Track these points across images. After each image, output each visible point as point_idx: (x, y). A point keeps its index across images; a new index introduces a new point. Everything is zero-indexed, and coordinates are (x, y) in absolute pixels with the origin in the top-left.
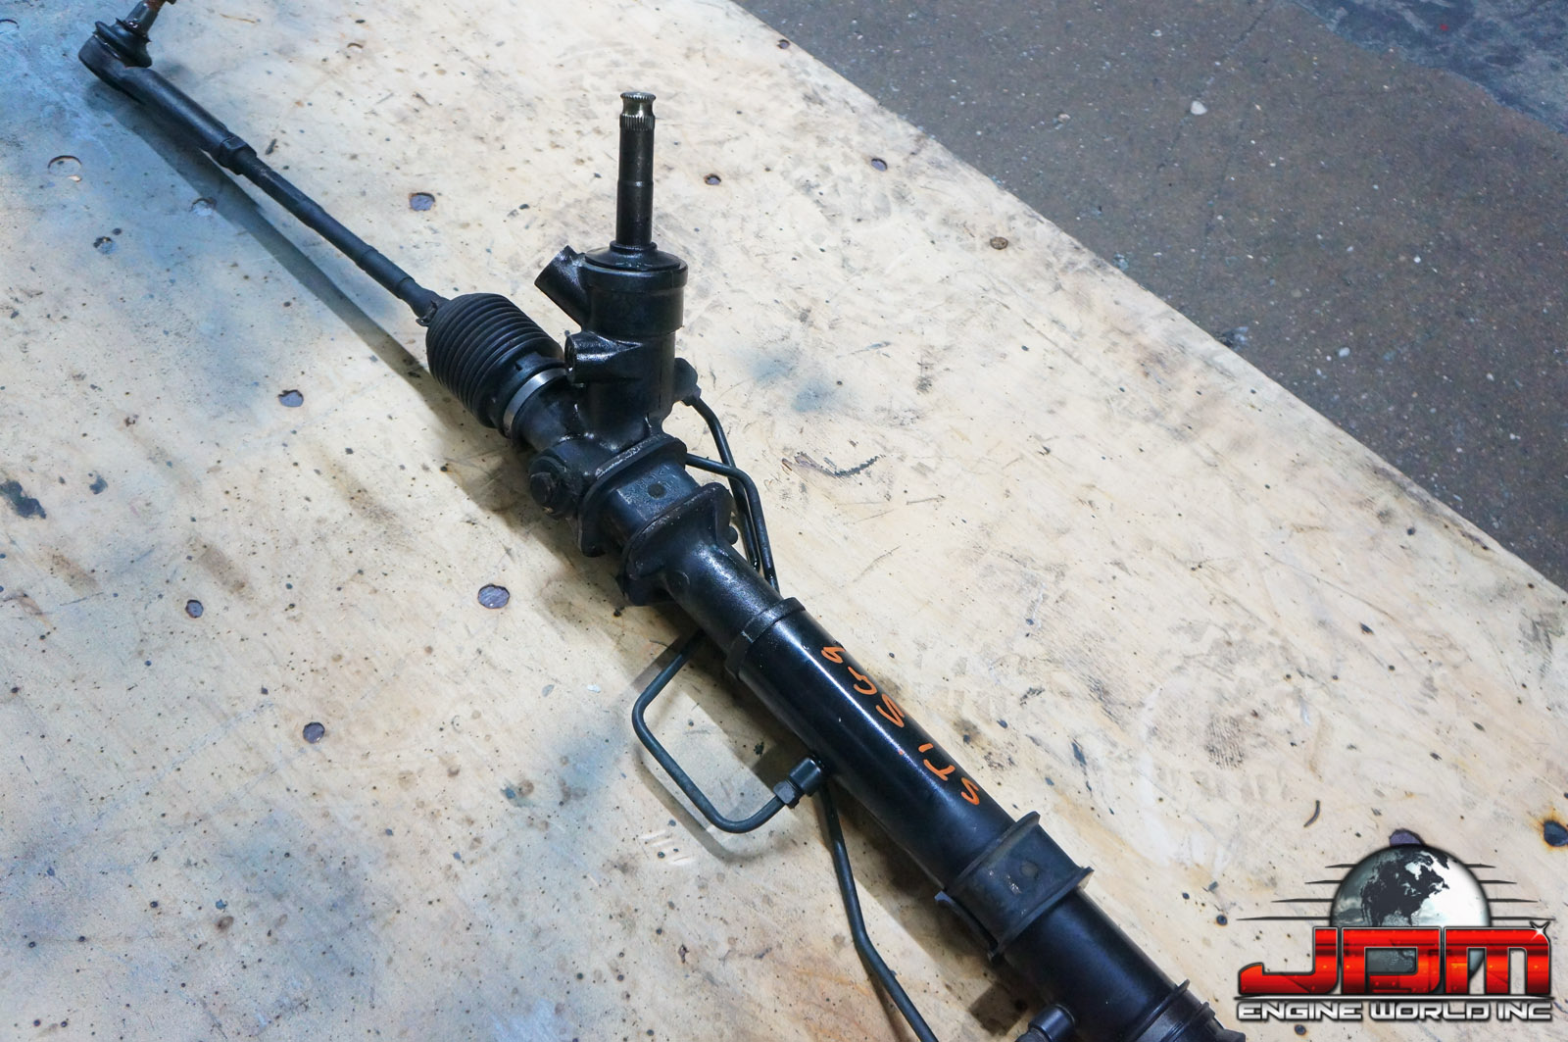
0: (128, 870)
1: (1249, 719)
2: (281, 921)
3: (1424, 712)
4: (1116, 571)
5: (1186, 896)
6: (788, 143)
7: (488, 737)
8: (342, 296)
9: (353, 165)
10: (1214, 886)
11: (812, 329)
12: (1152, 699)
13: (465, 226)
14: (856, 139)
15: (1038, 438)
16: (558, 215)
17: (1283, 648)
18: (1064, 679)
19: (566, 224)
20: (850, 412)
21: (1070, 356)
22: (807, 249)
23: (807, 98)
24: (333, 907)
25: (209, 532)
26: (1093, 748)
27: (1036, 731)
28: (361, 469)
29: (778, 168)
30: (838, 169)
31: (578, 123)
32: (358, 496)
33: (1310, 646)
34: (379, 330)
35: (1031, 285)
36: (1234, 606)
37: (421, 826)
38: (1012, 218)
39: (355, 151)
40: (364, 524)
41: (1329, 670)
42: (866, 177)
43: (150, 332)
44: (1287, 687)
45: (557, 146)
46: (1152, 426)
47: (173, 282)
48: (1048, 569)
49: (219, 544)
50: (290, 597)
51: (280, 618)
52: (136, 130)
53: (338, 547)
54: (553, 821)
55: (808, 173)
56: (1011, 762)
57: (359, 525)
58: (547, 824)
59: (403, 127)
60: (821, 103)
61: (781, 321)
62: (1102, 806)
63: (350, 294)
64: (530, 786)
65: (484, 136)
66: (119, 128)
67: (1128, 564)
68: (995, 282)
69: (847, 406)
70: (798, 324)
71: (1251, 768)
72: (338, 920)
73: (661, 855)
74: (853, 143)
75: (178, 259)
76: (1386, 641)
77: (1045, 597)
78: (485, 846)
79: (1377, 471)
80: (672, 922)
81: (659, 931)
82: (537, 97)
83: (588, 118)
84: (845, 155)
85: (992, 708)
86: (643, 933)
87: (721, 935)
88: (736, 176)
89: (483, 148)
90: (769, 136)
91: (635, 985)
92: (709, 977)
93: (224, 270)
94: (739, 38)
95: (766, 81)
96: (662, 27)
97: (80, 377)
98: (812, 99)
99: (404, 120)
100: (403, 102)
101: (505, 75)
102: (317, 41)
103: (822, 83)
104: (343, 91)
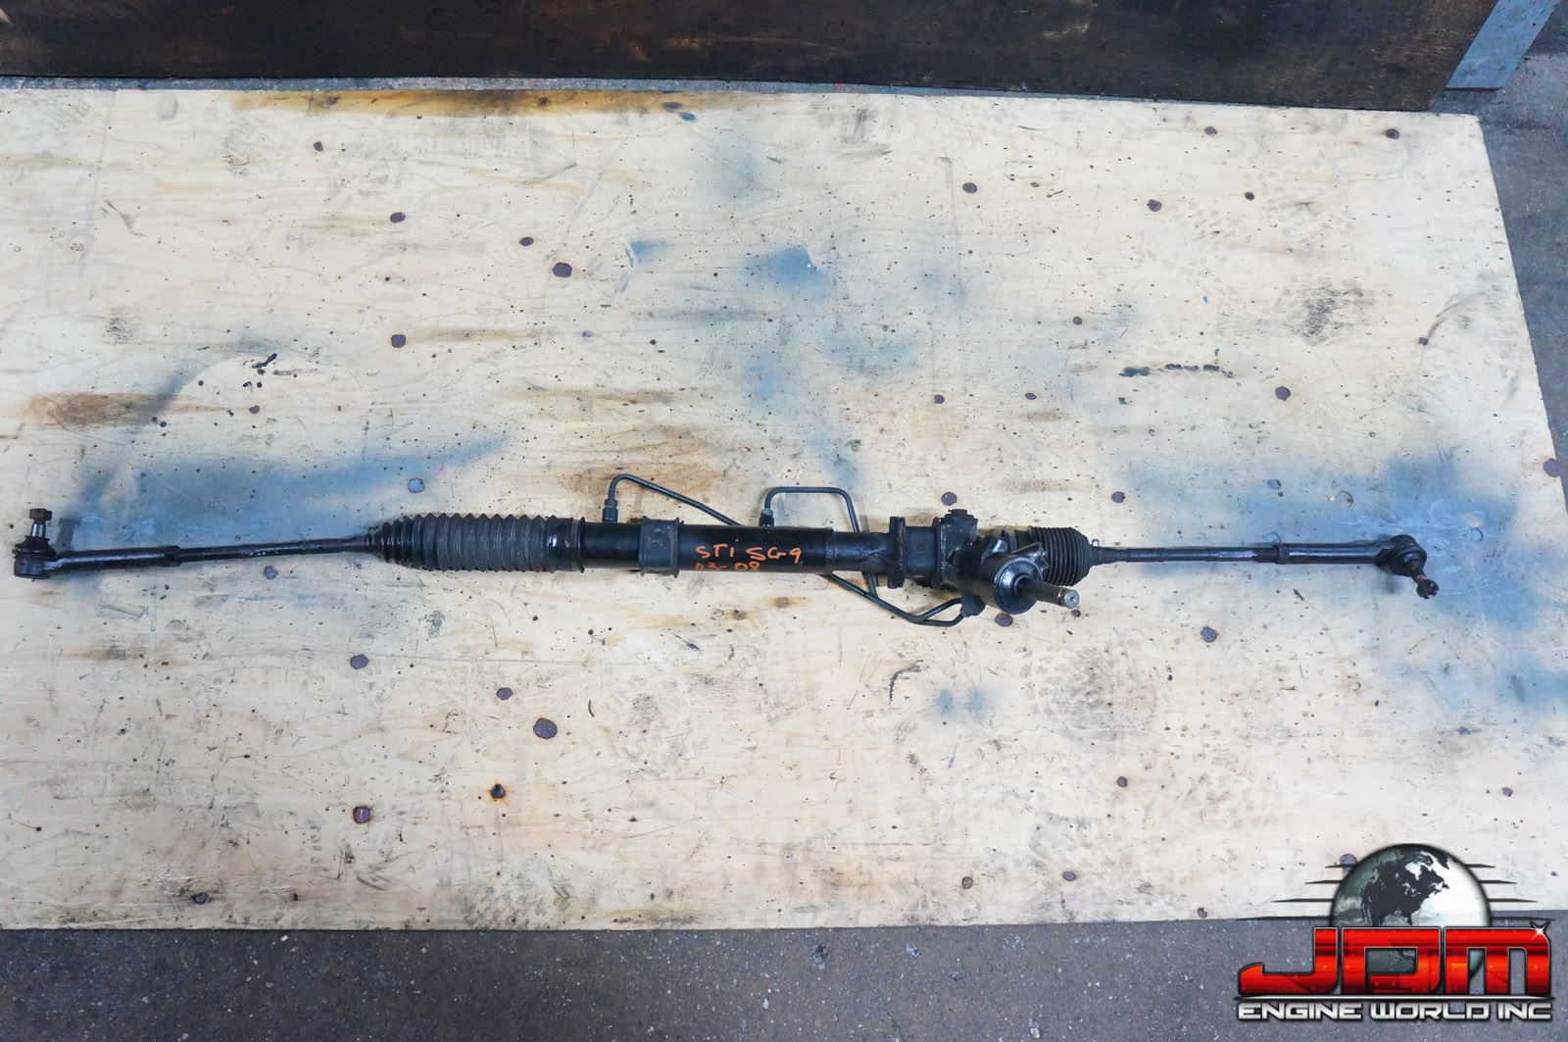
0: (931, 314)
1: (645, 727)
2: (871, 344)
3: (583, 800)
4: (751, 744)
5: (610, 629)
6: (1121, 844)
7: (887, 452)
10: (604, 643)
11: (986, 740)
12: (687, 698)
13: (1177, 642)
14: (1097, 882)
15: (842, 781)
16: (1153, 689)
17: (658, 775)
18: (726, 673)
19: (1143, 687)
20: (925, 713)
21: (873, 844)
22: (1038, 785)
23: (1148, 885)
24: (863, 361)
25: (1066, 423)
26: (691, 654)
27: (716, 640)
28: (1056, 497)
29: (1106, 821)
30: (1082, 852)
31: (1215, 750)
32: (1043, 486)
33: (649, 788)
35: (929, 871)
36: (692, 775)
37: (870, 406)
38: (979, 907)
39: (1269, 630)
40: (1025, 478)
41: (632, 782)
42: (1066, 861)
43: (1202, 470)
44: (643, 757)
45: (1204, 727)
46: (803, 840)
47: (1229, 496)
48: (777, 717)
49: (1057, 423)
50: (1009, 430)
51: (1002, 421)
53: (1021, 462)
54: (834, 447)
55: (1092, 832)
56: (713, 618)
57: (1026, 476)
58: (835, 444)
59: (1274, 665)
60: (1139, 890)
61: (1002, 732)
62: (668, 635)
64: (854, 450)
65: (1239, 698)
67: (750, 753)
68: (943, 855)
69: (929, 714)
70: (994, 737)
71: (628, 706)
72: (856, 359)
73: (789, 471)
74: (1095, 877)
75: (1245, 508)
76: (621, 824)
77: (766, 703)
78: (844, 420)
79: (691, 919)
80: (762, 455)
81: (763, 448)
82: (1250, 746)
83: (1216, 759)
84: (1091, 865)
85: (740, 634)
86: (767, 443)
87: (744, 466)
88: (1116, 796)
89: (1230, 690)
90: (1134, 839)
91: (752, 427)
92: (733, 450)
93: (1222, 521)
94: (1225, 892)
95: (1178, 875)
96: (1264, 858)
97: (1193, 428)
98: (1146, 887)
99: (1278, 669)
100: (1293, 678)
101: (1281, 744)
102: (1374, 671)
103: (1154, 904)
104: (1322, 656)
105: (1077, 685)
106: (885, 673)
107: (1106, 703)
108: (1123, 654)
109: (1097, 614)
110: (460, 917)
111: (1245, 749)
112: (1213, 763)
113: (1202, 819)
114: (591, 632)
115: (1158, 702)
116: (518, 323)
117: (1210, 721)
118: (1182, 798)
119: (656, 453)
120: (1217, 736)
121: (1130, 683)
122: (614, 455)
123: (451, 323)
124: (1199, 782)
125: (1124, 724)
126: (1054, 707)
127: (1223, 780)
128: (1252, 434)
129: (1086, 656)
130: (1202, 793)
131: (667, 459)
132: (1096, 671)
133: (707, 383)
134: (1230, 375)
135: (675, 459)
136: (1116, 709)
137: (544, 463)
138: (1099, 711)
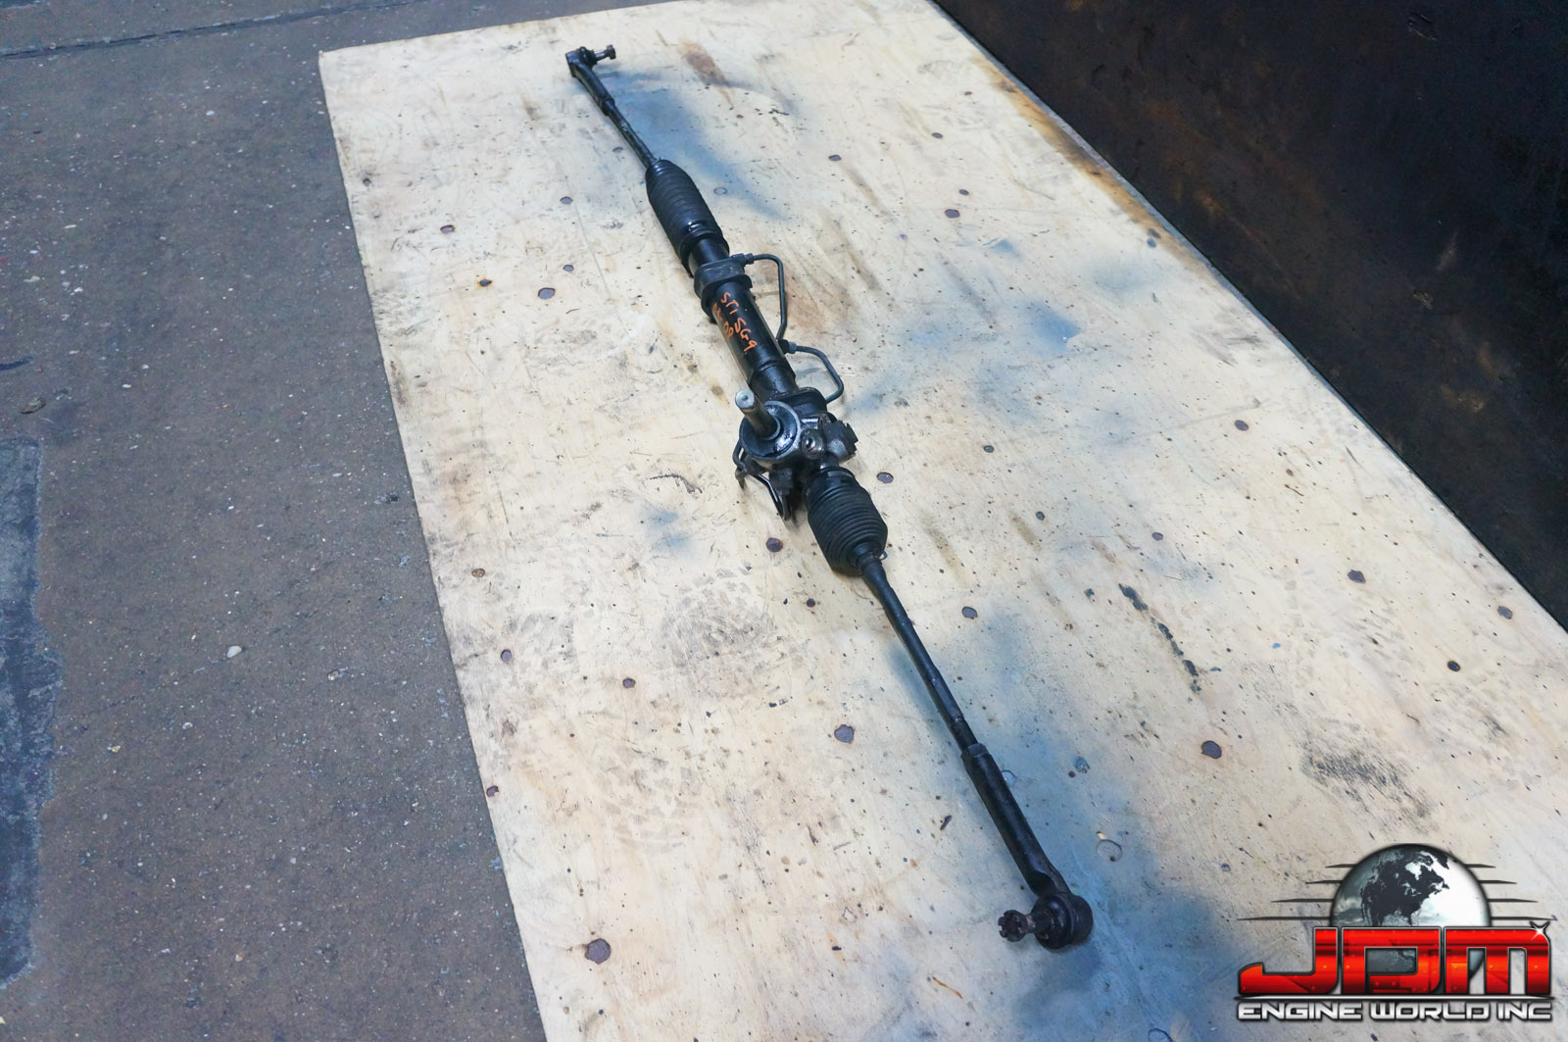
0: (1077, 425)
1: (567, 341)
2: (1015, 392)
3: (491, 324)
4: (573, 401)
5: (647, 305)
6: (555, 696)
7: (908, 425)
10: (633, 304)
11: (636, 557)
12: (603, 357)
13: (821, 703)
14: (505, 682)
15: (557, 464)
16: (751, 691)
17: (527, 357)
18: (635, 373)
19: (750, 681)
20: (648, 506)
21: (501, 497)
22: (601, 609)
24: (992, 390)
25: (1029, 551)
26: (643, 350)
27: (663, 361)
28: (938, 559)
29: (578, 677)
30: (536, 661)
31: (699, 768)
32: (943, 545)
33: (514, 355)
35: (484, 542)
36: (532, 374)
37: (949, 405)
38: (455, 587)
39: (881, 797)
40: (943, 530)
41: (515, 346)
42: (523, 649)
43: (1054, 685)
44: (539, 345)
45: (725, 751)
46: (492, 451)
47: (1036, 720)
48: (605, 411)
49: (1024, 543)
50: (990, 507)
51: (997, 500)
53: (960, 524)
54: (891, 390)
55: (562, 666)
57: (946, 530)
58: (894, 390)
59: (837, 812)
61: (649, 568)
62: (656, 334)
64: (896, 403)
65: (777, 780)
67: (565, 402)
68: (503, 551)
69: (647, 509)
70: (641, 563)
71: (583, 328)
72: (991, 386)
74: (511, 678)
75: (1030, 737)
76: (477, 347)
77: (616, 401)
78: (923, 391)
79: (402, 401)
82: (719, 805)
83: (689, 771)
84: (524, 671)
85: (675, 373)
86: (868, 350)
88: (611, 680)
89: (782, 769)
90: (565, 706)
91: (878, 338)
92: (848, 333)
93: (999, 717)
94: (523, 811)
95: (533, 759)
96: (578, 847)
97: (1100, 665)
98: (509, 728)
99: (834, 818)
100: (827, 838)
101: (735, 840)
102: (882, 935)
103: (492, 741)
104: (876, 867)
105: (728, 620)
106: (679, 469)
107: (717, 649)
108: (782, 654)
109: (819, 621)
111: (713, 799)
112: (683, 769)
113: (609, 769)
114: (639, 296)
115: (738, 699)
116: (888, 202)
117: (735, 756)
118: (628, 745)
119: (820, 293)
120: (718, 767)
121: (750, 667)
122: (804, 273)
123: (865, 175)
124: (655, 759)
125: (698, 672)
126: (694, 605)
127: (665, 783)
128: (1133, 726)
129: (765, 621)
130: (638, 764)
131: (817, 300)
132: (751, 634)
133: (904, 306)
134: (1195, 688)
135: (820, 304)
136: (713, 660)
137: (775, 241)
138: (705, 645)
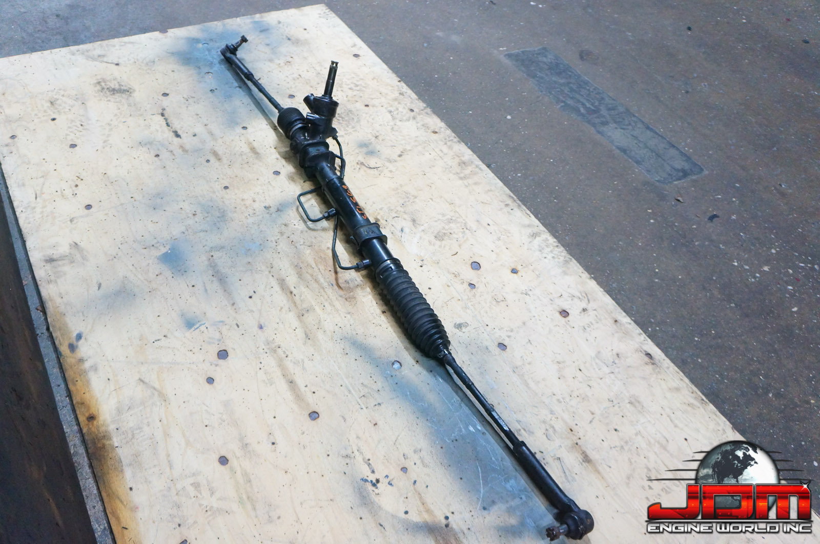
0: (178, 201)
1: (448, 234)
2: (206, 217)
3: (495, 243)
4: (430, 200)
5: (415, 260)
6: (391, 102)
7: (265, 197)
8: (264, 111)
9: (278, 86)
10: (423, 260)
11: (377, 140)
12: (426, 225)
14: (408, 104)
15: (424, 172)
17: (465, 223)
18: (406, 216)
21: (441, 158)
22: (384, 124)
23: (400, 94)
24: (218, 217)
25: (216, 149)
26: (406, 230)
27: (394, 224)
28: (255, 145)
29: (385, 106)
30: (400, 109)
32: (253, 149)
33: (472, 224)
34: (270, 119)
35: (439, 142)
36: (457, 214)
37: (243, 208)
38: (441, 128)
39: (279, 83)
40: (252, 154)
41: (474, 230)
42: (407, 113)
43: (217, 109)
44: (462, 230)
46: (455, 176)
47: (225, 101)
48: (413, 196)
49: (218, 151)
50: (230, 164)
51: (226, 166)
52: (228, 70)
53: (244, 157)
54: (273, 214)
55: (392, 109)
57: (251, 154)
58: (271, 214)
59: (293, 81)
60: (403, 95)
61: (370, 136)
63: (266, 111)
64: (270, 207)
66: (224, 69)
67: (434, 199)
68: (430, 140)
69: (378, 156)
70: (374, 138)
71: (443, 242)
72: (219, 220)
73: (295, 225)
75: (228, 97)
76: (491, 228)
77: (409, 201)
78: (256, 215)
80: (292, 236)
81: (288, 237)
84: (404, 107)
86: (285, 236)
87: (302, 241)
88: (373, 106)
90: (386, 100)
91: (279, 244)
92: (296, 247)
93: (239, 101)
94: (388, 78)
95: (391, 88)
97: (198, 115)
99: (294, 79)
102: (279, 60)
104: (281, 71)
106: (372, 171)
110: (571, 263)
112: (343, 88)
113: (366, 87)
114: (421, 266)
116: (270, 362)
119: (315, 274)
122: (326, 290)
123: (288, 395)
124: (352, 90)
126: (350, 127)
127: (348, 85)
128: (191, 101)
131: (316, 269)
133: (263, 268)
134: (163, 109)
135: (314, 266)
137: (349, 316)
